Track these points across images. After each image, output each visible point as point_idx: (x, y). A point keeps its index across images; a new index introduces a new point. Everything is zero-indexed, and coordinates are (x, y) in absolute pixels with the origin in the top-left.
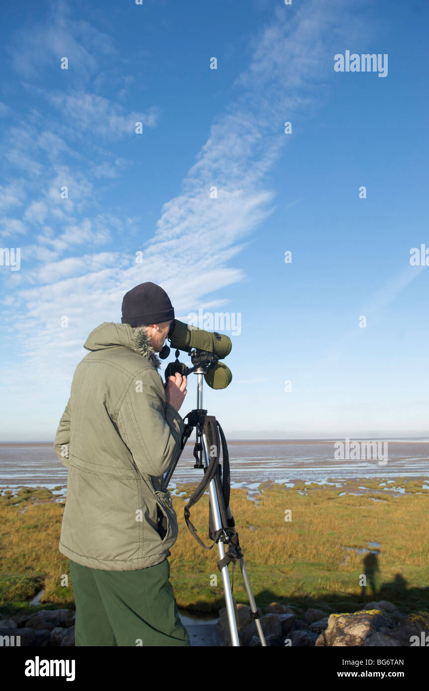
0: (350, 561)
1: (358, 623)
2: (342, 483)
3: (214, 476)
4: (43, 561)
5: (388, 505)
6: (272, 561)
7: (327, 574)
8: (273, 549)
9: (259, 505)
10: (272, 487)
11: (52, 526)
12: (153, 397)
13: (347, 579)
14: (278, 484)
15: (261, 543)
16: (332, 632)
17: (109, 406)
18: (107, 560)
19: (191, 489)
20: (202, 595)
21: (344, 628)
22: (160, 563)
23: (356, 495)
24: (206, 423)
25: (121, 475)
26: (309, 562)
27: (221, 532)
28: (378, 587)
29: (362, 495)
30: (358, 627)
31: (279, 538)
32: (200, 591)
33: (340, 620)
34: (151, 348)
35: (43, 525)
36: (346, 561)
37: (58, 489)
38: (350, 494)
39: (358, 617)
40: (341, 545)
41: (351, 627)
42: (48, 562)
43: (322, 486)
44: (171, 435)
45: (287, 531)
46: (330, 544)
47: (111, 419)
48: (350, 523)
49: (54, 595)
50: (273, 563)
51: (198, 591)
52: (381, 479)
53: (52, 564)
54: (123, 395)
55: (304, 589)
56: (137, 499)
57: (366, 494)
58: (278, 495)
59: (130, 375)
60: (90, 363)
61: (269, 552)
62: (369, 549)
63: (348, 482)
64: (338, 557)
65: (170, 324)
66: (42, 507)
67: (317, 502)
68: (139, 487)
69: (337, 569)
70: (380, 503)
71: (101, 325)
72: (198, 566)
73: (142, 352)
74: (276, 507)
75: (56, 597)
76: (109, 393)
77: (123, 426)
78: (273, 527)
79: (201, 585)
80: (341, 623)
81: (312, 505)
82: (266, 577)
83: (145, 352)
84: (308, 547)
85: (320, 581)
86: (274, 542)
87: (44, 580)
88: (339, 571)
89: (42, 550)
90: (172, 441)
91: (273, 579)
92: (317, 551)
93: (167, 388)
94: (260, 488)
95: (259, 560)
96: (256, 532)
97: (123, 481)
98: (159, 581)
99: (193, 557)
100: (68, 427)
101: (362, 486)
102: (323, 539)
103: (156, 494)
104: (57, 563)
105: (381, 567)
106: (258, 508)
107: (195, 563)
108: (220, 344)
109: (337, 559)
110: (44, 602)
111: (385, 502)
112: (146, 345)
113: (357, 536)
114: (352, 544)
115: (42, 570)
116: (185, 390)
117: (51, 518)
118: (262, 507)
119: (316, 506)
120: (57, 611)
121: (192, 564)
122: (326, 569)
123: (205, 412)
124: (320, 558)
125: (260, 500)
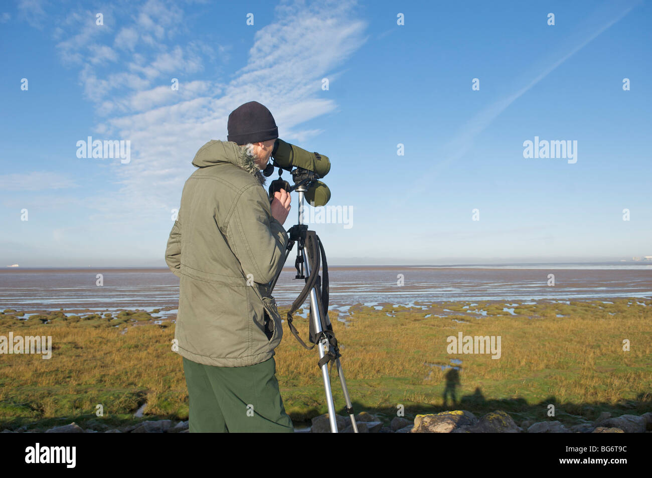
0: (433, 376)
1: (441, 422)
2: (428, 306)
3: (315, 285)
4: (144, 377)
5: (471, 326)
6: (361, 376)
7: (412, 387)
8: (362, 366)
9: (349, 326)
10: (361, 309)
11: (152, 346)
12: (260, 212)
13: (430, 392)
14: (367, 307)
15: (351, 360)
16: (417, 430)
17: (218, 219)
18: (219, 358)
19: (285, 312)
20: (295, 406)
21: (428, 427)
22: (267, 360)
23: (440, 317)
24: (308, 237)
25: (231, 282)
26: (396, 376)
27: (321, 334)
28: (458, 399)
29: (446, 316)
30: (441, 425)
31: (368, 356)
32: (294, 403)
33: (425, 420)
34: (257, 165)
35: (143, 345)
36: (430, 376)
37: (157, 311)
38: (435, 316)
39: (442, 417)
40: (426, 362)
41: (435, 426)
42: (149, 379)
43: (409, 309)
44: (277, 247)
45: (376, 348)
46: (415, 361)
47: (221, 230)
48: (435, 342)
49: (157, 408)
50: (362, 378)
51: (292, 403)
52: (464, 302)
53: (153, 380)
54: (232, 210)
55: (391, 400)
56: (246, 305)
57: (450, 316)
58: (367, 316)
59: (237, 190)
60: (199, 179)
61: (358, 368)
62: (451, 366)
63: (434, 305)
64: (423, 372)
65: (275, 143)
66: (141, 329)
67: (404, 324)
68: (248, 294)
69: (421, 383)
70: (463, 324)
71: (208, 143)
72: (291, 381)
73: (249, 169)
74: (365, 327)
75: (159, 410)
76: (218, 207)
77: (232, 238)
78: (362, 346)
79: (295, 398)
80: (426, 422)
81: (399, 326)
82: (355, 391)
83: (251, 169)
84: (394, 363)
85: (405, 394)
86: (363, 359)
87: (146, 394)
88: (423, 385)
89: (144, 367)
90: (278, 252)
91: (363, 392)
92: (403, 367)
93: (272, 203)
94: (350, 311)
95: (349, 376)
96: (347, 350)
97: (233, 288)
98: (267, 375)
99: (287, 373)
100: (178, 239)
101: (446, 309)
102: (409, 357)
103: (263, 299)
104: (158, 379)
105: (462, 382)
106: (348, 329)
107: (289, 379)
108: (320, 164)
109: (422, 374)
110: (147, 414)
111: (468, 323)
112: (252, 162)
113: (440, 354)
114: (436, 360)
115: (144, 386)
116: (289, 206)
117: (150, 339)
118: (352, 328)
119: (403, 327)
120: (160, 422)
121: (286, 379)
122: (411, 383)
123: (306, 227)
124: (406, 373)
125: (350, 321)
